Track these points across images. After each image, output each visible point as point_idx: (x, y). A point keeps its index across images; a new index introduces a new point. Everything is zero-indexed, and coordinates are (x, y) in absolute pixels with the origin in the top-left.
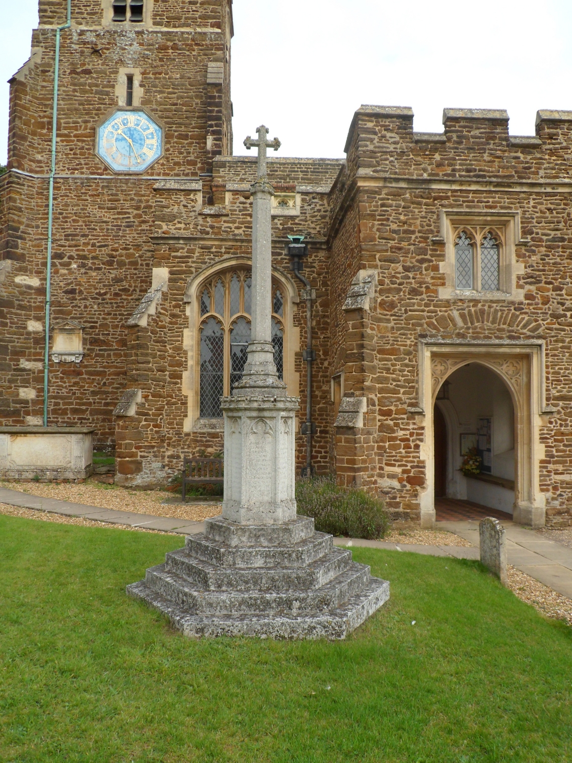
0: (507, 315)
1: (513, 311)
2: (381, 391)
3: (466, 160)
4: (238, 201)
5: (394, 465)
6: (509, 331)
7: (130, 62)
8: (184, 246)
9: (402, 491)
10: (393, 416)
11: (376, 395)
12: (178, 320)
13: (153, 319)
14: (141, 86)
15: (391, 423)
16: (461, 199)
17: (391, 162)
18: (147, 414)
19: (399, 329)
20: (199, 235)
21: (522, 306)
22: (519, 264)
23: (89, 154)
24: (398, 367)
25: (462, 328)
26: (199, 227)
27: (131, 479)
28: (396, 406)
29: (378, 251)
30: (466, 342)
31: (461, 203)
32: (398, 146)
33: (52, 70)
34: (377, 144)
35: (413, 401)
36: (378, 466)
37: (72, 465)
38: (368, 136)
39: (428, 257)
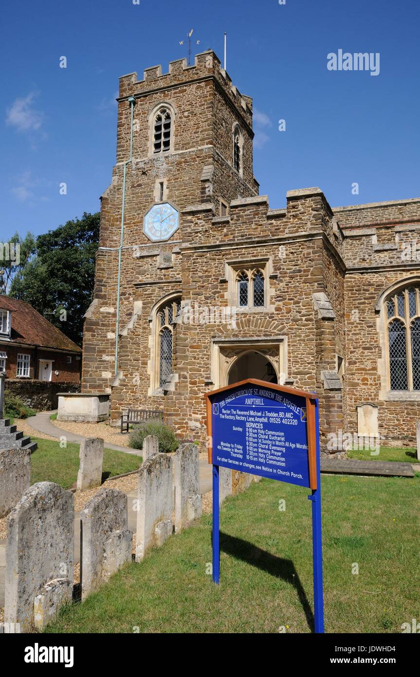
0: (264, 322)
1: (268, 318)
2: (191, 370)
3: (241, 230)
4: (178, 258)
5: (197, 414)
6: (265, 332)
7: (162, 175)
8: (150, 288)
9: (201, 429)
10: (198, 384)
11: (188, 373)
12: (146, 331)
13: (131, 331)
14: (167, 188)
15: (197, 388)
16: (238, 253)
17: (200, 237)
18: (127, 385)
19: (201, 333)
20: (158, 281)
21: (273, 315)
22: (271, 289)
23: (140, 232)
24: (200, 356)
25: (236, 331)
26: (158, 276)
27: (116, 422)
28: (199, 379)
29: (191, 289)
30: (238, 339)
31: (238, 256)
32: (204, 227)
33: (122, 188)
34: (193, 228)
35: (208, 376)
36: (189, 413)
37: (92, 414)
38: (188, 224)
39: (218, 290)
